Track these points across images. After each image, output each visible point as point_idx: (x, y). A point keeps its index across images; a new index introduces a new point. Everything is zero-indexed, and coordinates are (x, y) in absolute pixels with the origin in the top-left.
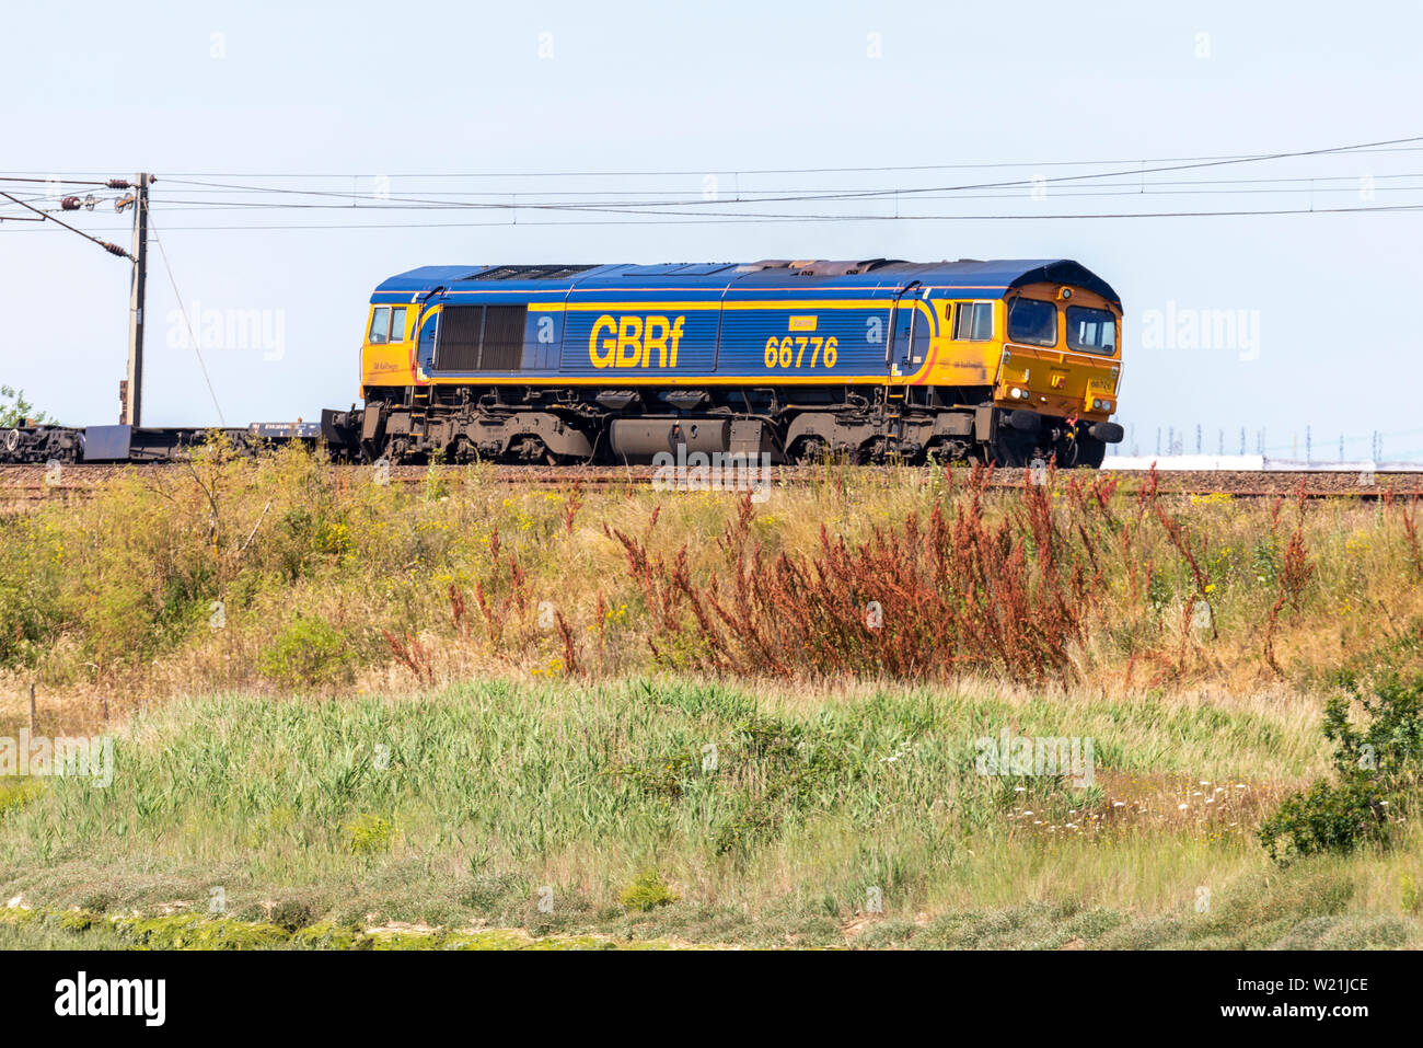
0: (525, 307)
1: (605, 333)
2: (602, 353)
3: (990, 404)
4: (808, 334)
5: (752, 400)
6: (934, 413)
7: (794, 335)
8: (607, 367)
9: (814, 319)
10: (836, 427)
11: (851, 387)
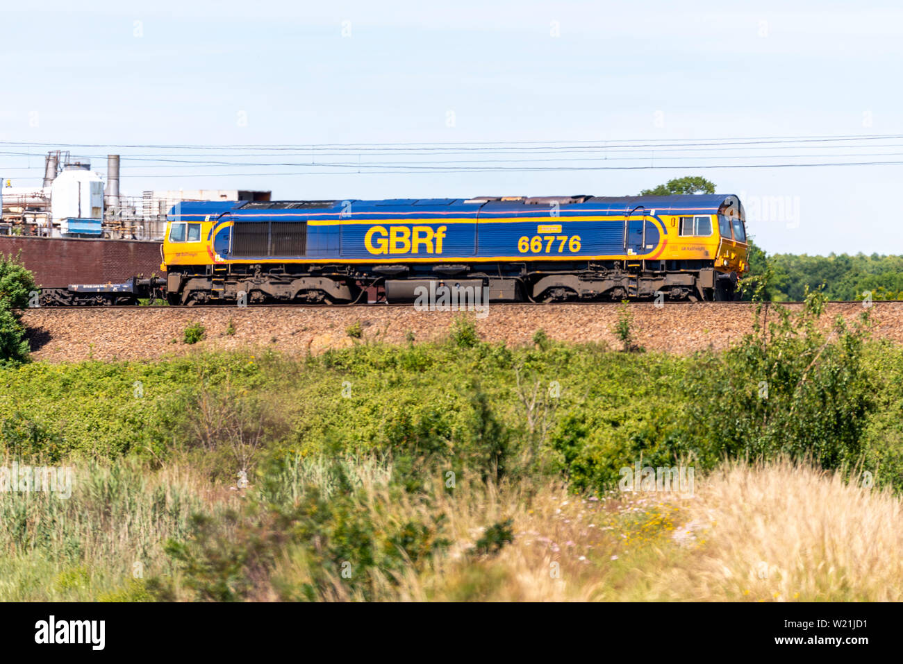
0: (306, 223)
1: (377, 235)
2: (377, 246)
3: (711, 269)
4: (555, 235)
5: (506, 269)
6: (664, 275)
7: (542, 235)
8: (382, 253)
9: (560, 226)
10: (580, 282)
11: (592, 262)
